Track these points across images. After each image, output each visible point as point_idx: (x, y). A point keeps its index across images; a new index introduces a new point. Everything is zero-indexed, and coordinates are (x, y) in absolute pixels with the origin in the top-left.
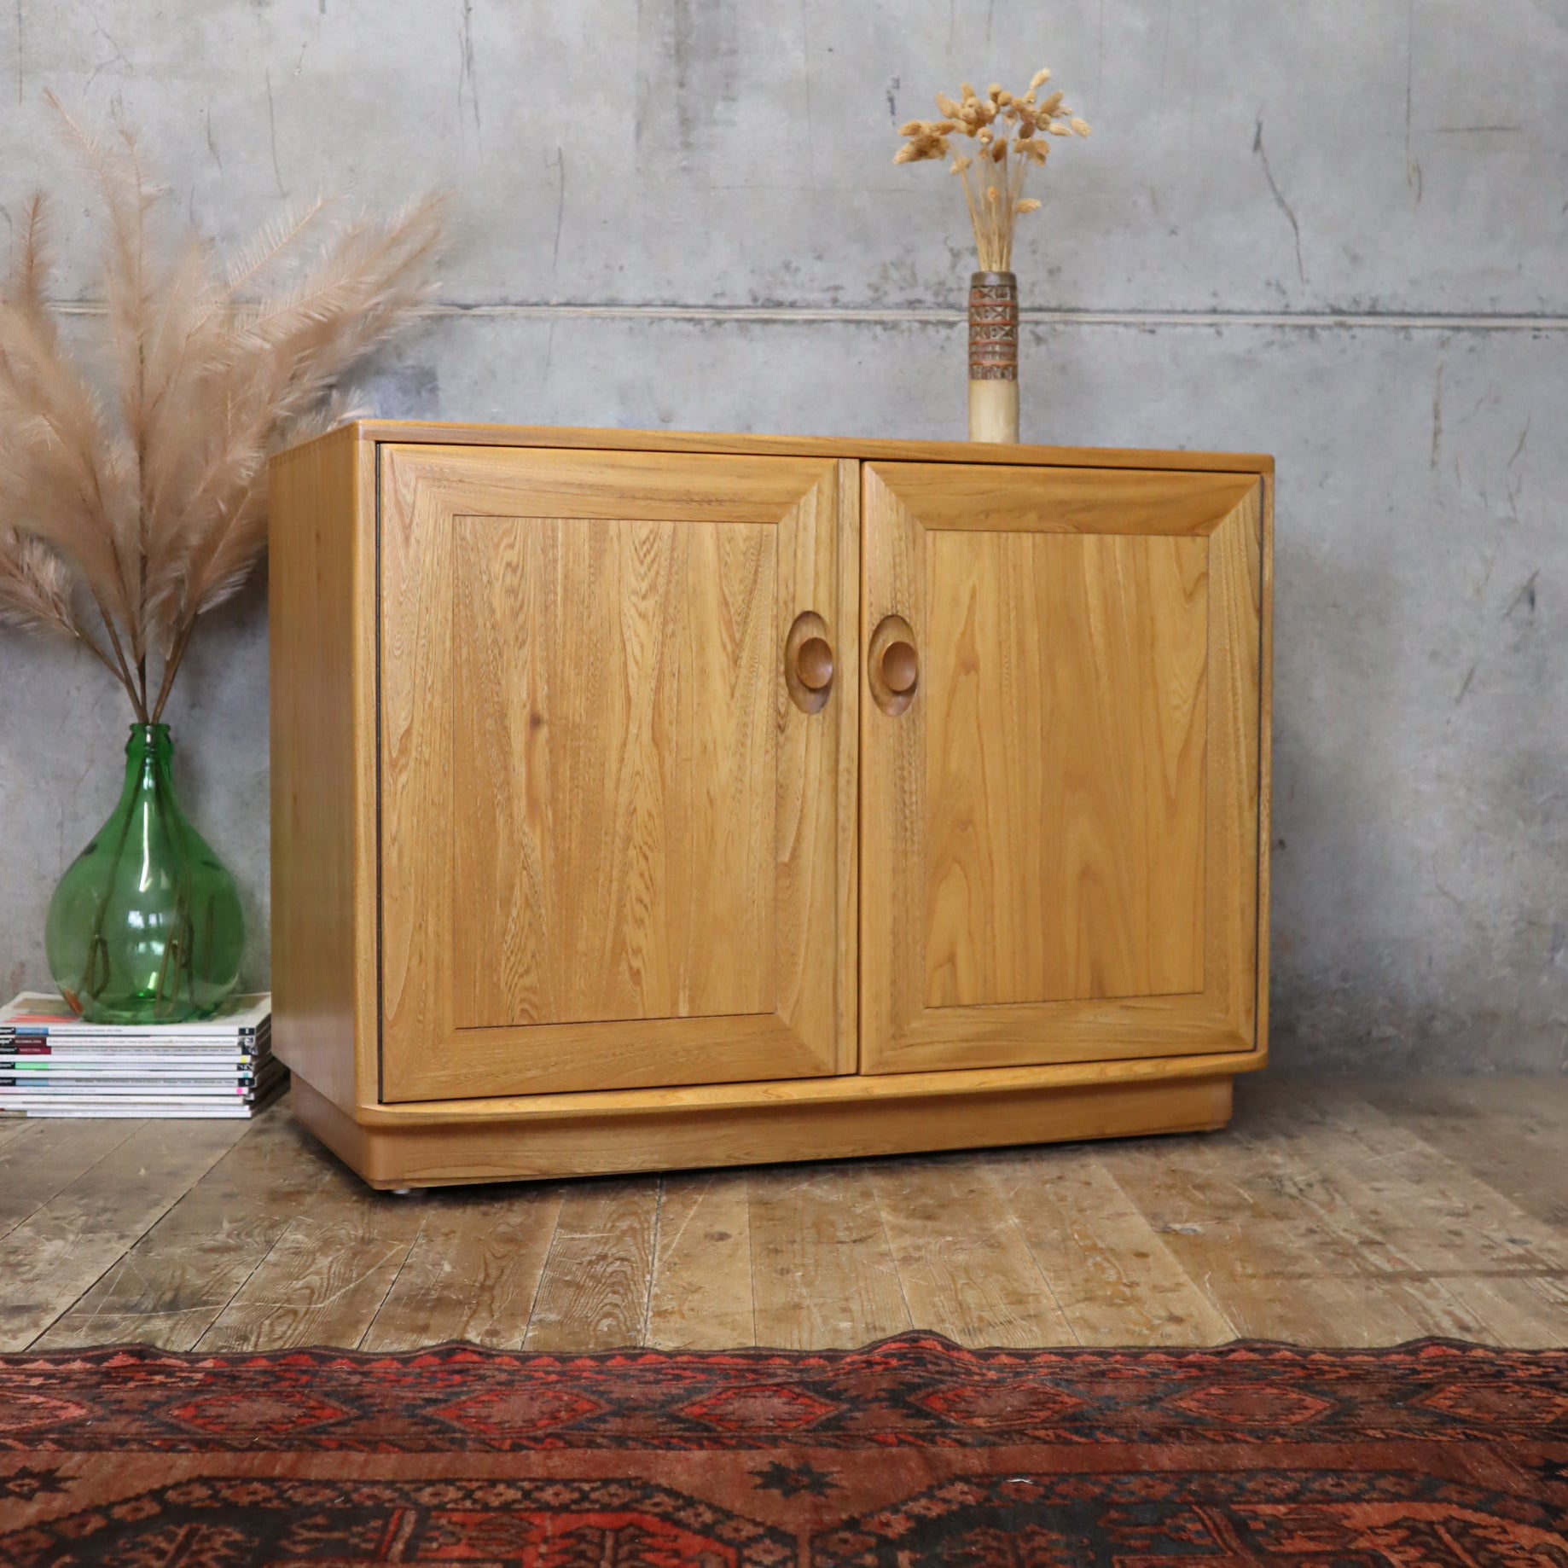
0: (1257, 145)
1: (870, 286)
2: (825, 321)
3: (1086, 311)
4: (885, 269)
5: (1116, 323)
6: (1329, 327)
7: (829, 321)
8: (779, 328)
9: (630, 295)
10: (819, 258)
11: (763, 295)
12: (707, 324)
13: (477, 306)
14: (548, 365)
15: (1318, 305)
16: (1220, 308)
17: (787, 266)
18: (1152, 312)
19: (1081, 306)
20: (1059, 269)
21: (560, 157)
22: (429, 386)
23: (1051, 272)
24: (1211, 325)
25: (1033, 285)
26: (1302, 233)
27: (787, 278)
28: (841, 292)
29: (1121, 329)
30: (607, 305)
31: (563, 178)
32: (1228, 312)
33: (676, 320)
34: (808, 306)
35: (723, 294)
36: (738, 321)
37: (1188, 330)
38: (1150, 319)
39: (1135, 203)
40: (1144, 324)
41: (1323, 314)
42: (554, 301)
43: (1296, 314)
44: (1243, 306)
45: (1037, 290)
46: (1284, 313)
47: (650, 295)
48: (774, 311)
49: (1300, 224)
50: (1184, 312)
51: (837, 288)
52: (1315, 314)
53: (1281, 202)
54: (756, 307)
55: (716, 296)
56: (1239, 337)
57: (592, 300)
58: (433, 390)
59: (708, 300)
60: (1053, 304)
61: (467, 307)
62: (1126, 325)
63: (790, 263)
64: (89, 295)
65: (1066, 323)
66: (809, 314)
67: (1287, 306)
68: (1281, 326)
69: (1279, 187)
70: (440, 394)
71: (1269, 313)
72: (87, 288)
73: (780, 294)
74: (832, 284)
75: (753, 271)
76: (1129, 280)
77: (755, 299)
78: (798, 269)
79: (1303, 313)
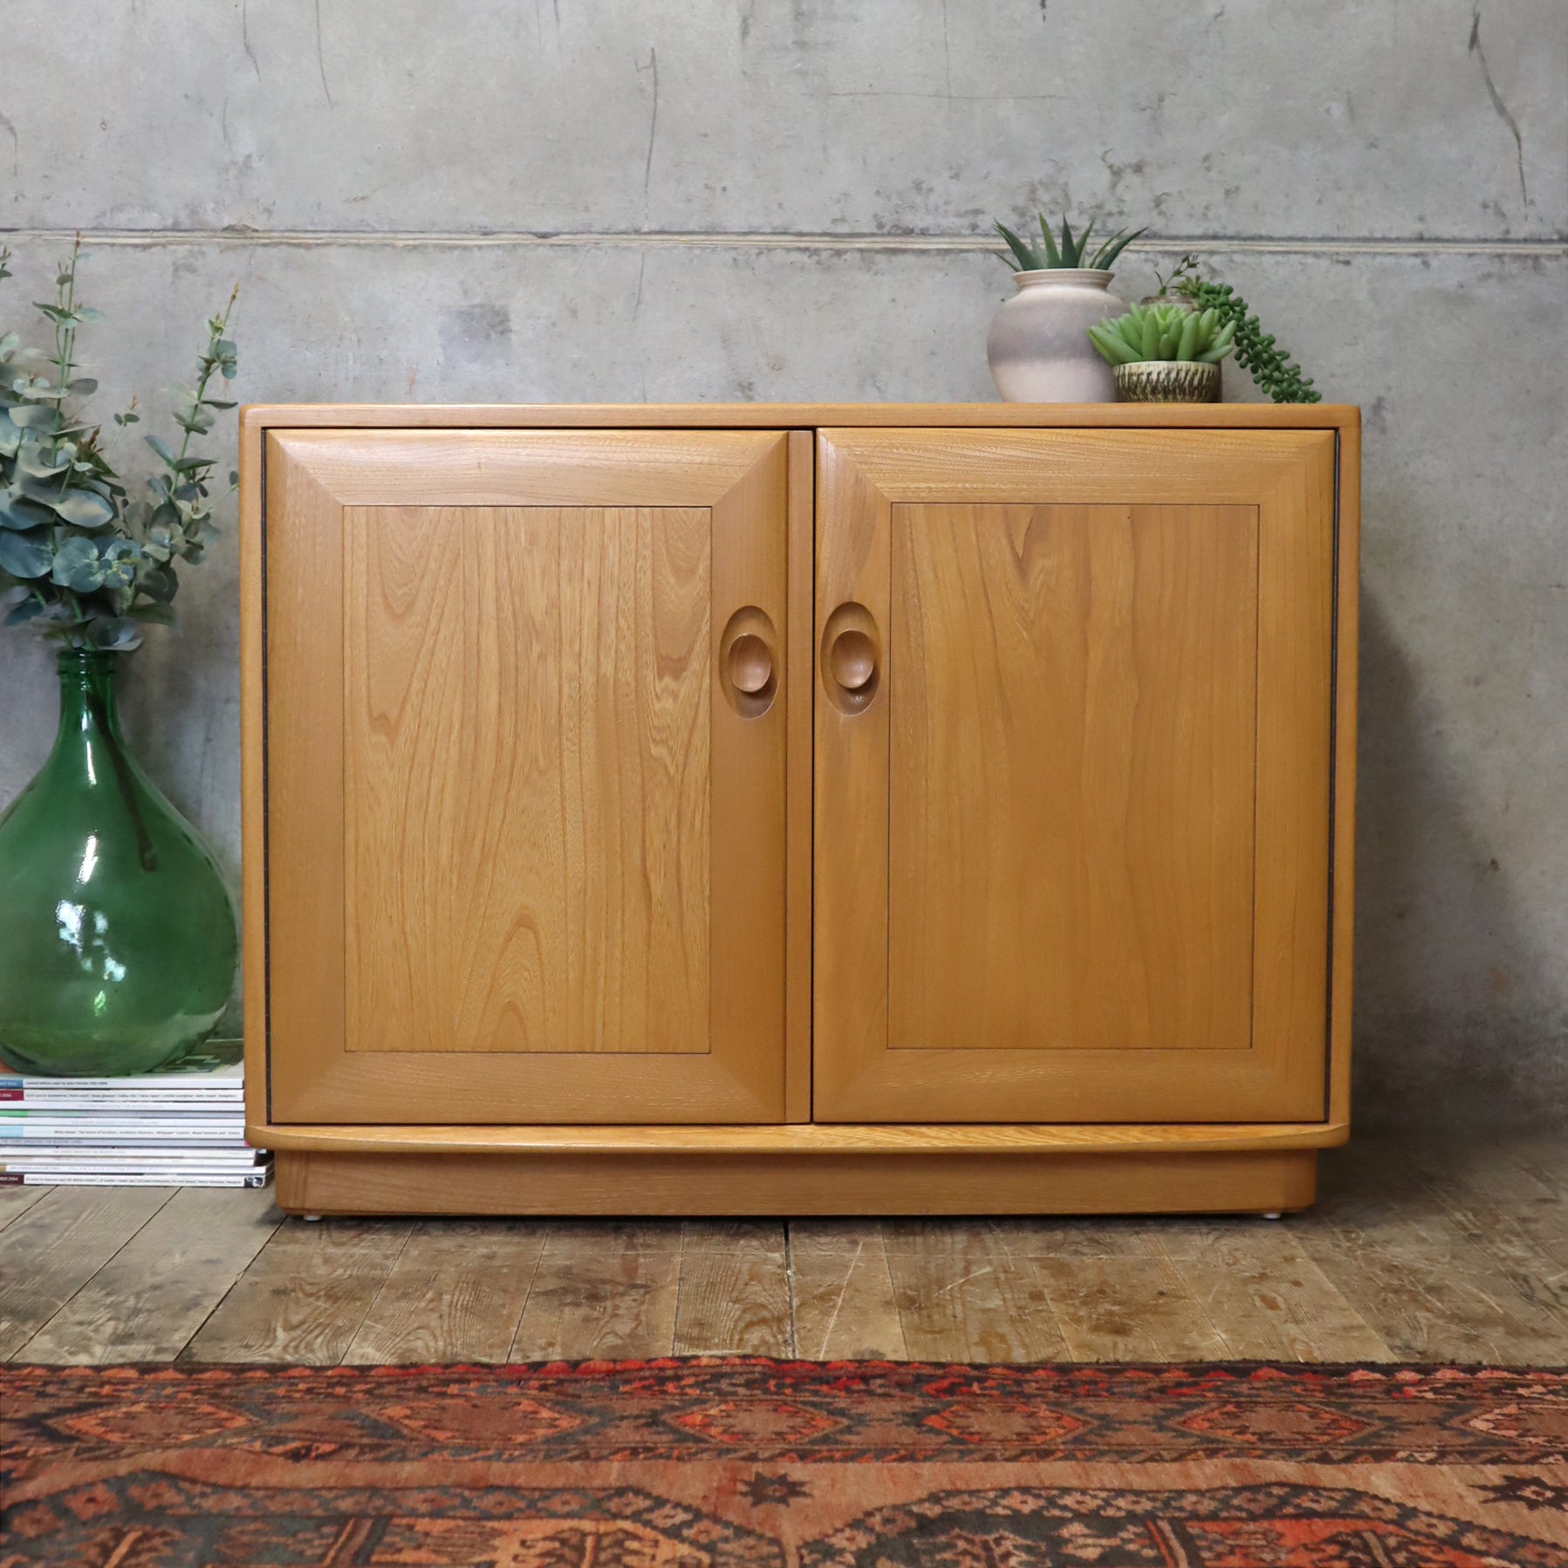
0: (1474, 40)
1: (1015, 209)
2: (962, 251)
3: (1271, 239)
4: (1033, 191)
5: (1305, 253)
6: (1557, 257)
7: (967, 251)
8: (909, 258)
9: (736, 222)
10: (956, 176)
11: (889, 220)
12: (824, 255)
13: (557, 234)
14: (639, 302)
15: (1544, 231)
16: (1426, 235)
17: (918, 186)
18: (1346, 240)
19: (1263, 233)
20: (1238, 188)
21: (653, 59)
22: (500, 328)
23: (1228, 193)
24: (1416, 255)
25: (1207, 208)
26: (1525, 146)
27: (919, 200)
28: (980, 217)
29: (1310, 260)
30: (706, 233)
31: (656, 83)
32: (1437, 240)
33: (788, 250)
34: (942, 235)
35: (843, 220)
36: (861, 250)
37: (1390, 261)
38: (1345, 248)
39: (1328, 111)
40: (1337, 254)
41: (1551, 241)
42: (645, 229)
43: (1518, 241)
44: (1455, 232)
45: (1210, 214)
46: (1504, 241)
47: (757, 221)
48: (903, 239)
49: (1523, 134)
50: (1384, 240)
51: (977, 212)
52: (1540, 241)
53: (1501, 110)
54: (883, 235)
55: (834, 221)
56: (1450, 268)
57: (692, 227)
58: (505, 332)
59: (826, 226)
60: (1229, 232)
61: (544, 236)
62: (1316, 255)
63: (923, 182)
64: (106, 222)
65: (1244, 252)
66: (944, 244)
67: (1507, 232)
68: (1500, 256)
69: (1498, 90)
70: (513, 336)
71: (1485, 241)
72: (104, 214)
73: (910, 220)
74: (971, 206)
75: (878, 193)
76: (1320, 202)
77: (880, 226)
78: (931, 190)
79: (1525, 240)
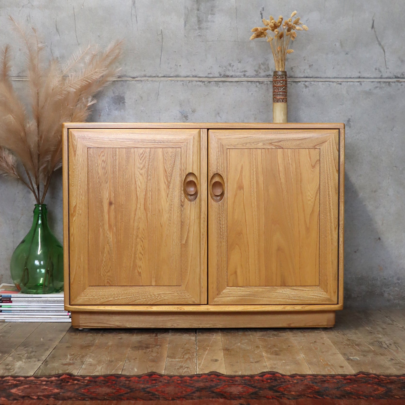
0: (373, 27)
1: (255, 70)
2: (241, 81)
3: (321, 78)
4: (260, 66)
5: (330, 81)
6: (394, 82)
7: (243, 81)
8: (228, 83)
9: (183, 74)
10: (240, 62)
11: (223, 74)
12: (206, 82)
13: (137, 77)
14: (158, 95)
15: (391, 75)
16: (361, 77)
17: (230, 65)
18: (340, 78)
19: (319, 76)
20: (312, 65)
21: (162, 32)
22: (123, 102)
23: (310, 66)
24: (358, 82)
25: (304, 70)
26: (386, 54)
27: (230, 68)
28: (246, 72)
29: (331, 83)
30: (176, 77)
31: (162, 38)
32: (364, 78)
33: (197, 81)
34: (236, 77)
35: (211, 73)
36: (215, 81)
37: (351, 83)
38: (340, 80)
39: (335, 45)
40: (338, 82)
41: (393, 78)
42: (160, 76)
43: (384, 78)
44: (368, 76)
45: (305, 71)
46: (381, 78)
47: (188, 74)
48: (226, 78)
49: (386, 51)
50: (350, 78)
51: (245, 71)
52: (390, 78)
53: (380, 44)
54: (221, 77)
55: (208, 74)
56: (367, 86)
57: (171, 75)
58: (124, 103)
59: (206, 75)
60: (310, 76)
61: (134, 78)
62: (333, 82)
63: (231, 64)
64: (21, 75)
65: (314, 81)
66: (237, 79)
67: (382, 76)
68: (380, 82)
69: (379, 39)
70: (126, 104)
71: (376, 78)
72: (20, 73)
73: (228, 73)
74: (244, 70)
75: (220, 66)
76: (333, 68)
77: (220, 75)
78: (233, 66)
79: (386, 78)
